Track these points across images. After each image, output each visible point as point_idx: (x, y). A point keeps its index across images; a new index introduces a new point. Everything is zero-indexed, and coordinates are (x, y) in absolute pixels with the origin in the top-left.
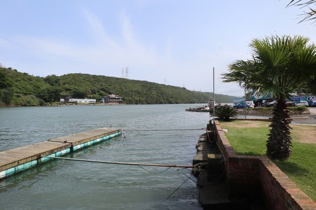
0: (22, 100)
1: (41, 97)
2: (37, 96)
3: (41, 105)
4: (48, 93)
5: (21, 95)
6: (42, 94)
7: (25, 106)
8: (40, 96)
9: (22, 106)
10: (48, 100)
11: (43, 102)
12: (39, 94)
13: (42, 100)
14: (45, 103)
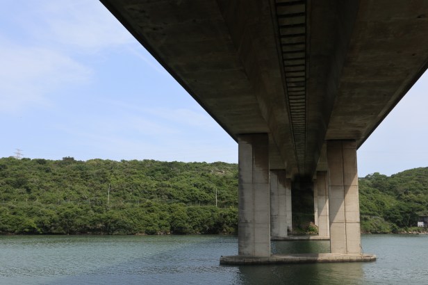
0: (371, 224)
1: (393, 220)
2: (386, 219)
3: (394, 232)
4: (401, 213)
5: (368, 217)
6: (392, 215)
7: (376, 233)
8: (390, 218)
9: (373, 233)
10: (401, 224)
11: (397, 227)
12: (389, 215)
13: (395, 225)
14: (399, 230)
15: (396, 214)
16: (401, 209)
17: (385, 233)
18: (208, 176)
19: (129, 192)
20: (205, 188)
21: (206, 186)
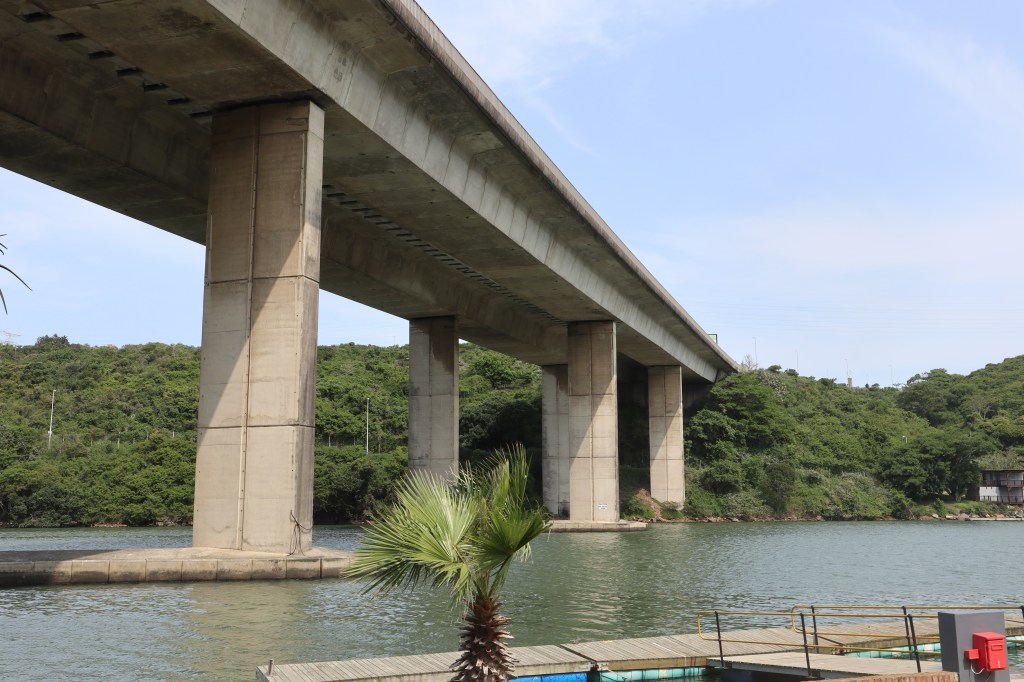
0: (826, 494)
1: (896, 481)
2: (880, 479)
3: (899, 515)
4: (924, 462)
5: (821, 474)
6: (898, 469)
7: (837, 518)
8: (890, 477)
9: (827, 519)
10: (924, 492)
11: (906, 501)
12: (888, 466)
13: (901, 495)
14: (914, 509)
15: (906, 463)
16: (924, 451)
17: (866, 518)
18: (381, 370)
19: (128, 413)
20: (350, 400)
21: (354, 394)
